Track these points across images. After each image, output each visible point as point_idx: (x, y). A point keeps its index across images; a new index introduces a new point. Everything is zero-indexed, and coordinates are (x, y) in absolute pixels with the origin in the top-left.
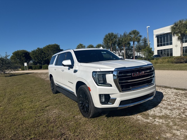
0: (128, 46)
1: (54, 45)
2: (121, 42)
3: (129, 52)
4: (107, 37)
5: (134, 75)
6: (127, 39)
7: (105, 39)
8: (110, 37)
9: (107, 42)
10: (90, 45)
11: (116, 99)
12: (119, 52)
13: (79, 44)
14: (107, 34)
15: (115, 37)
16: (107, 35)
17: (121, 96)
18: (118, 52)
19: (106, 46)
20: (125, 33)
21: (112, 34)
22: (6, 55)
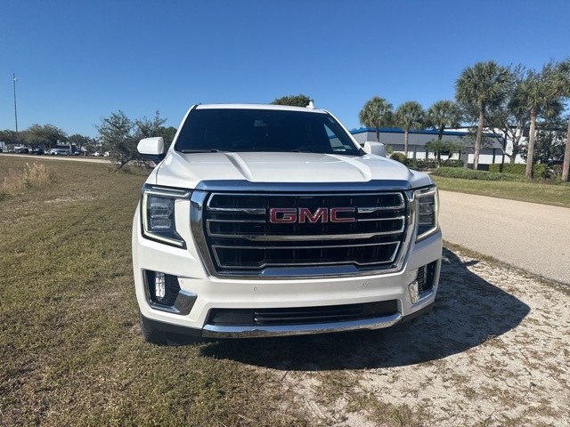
0: (550, 112)
1: (297, 98)
2: (521, 98)
3: (551, 136)
4: (469, 77)
5: (280, 215)
6: (548, 87)
7: (461, 83)
8: (482, 77)
9: (468, 94)
10: (411, 103)
11: (195, 298)
12: (517, 135)
13: (371, 98)
14: (472, 66)
15: (503, 77)
16: (470, 71)
17: (213, 291)
18: (511, 136)
19: (469, 109)
20: (549, 65)
21: (492, 66)
22: (157, 118)
